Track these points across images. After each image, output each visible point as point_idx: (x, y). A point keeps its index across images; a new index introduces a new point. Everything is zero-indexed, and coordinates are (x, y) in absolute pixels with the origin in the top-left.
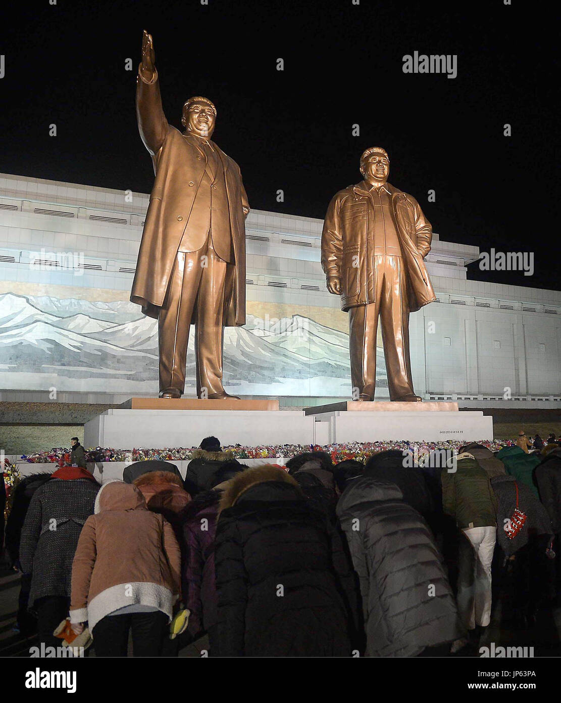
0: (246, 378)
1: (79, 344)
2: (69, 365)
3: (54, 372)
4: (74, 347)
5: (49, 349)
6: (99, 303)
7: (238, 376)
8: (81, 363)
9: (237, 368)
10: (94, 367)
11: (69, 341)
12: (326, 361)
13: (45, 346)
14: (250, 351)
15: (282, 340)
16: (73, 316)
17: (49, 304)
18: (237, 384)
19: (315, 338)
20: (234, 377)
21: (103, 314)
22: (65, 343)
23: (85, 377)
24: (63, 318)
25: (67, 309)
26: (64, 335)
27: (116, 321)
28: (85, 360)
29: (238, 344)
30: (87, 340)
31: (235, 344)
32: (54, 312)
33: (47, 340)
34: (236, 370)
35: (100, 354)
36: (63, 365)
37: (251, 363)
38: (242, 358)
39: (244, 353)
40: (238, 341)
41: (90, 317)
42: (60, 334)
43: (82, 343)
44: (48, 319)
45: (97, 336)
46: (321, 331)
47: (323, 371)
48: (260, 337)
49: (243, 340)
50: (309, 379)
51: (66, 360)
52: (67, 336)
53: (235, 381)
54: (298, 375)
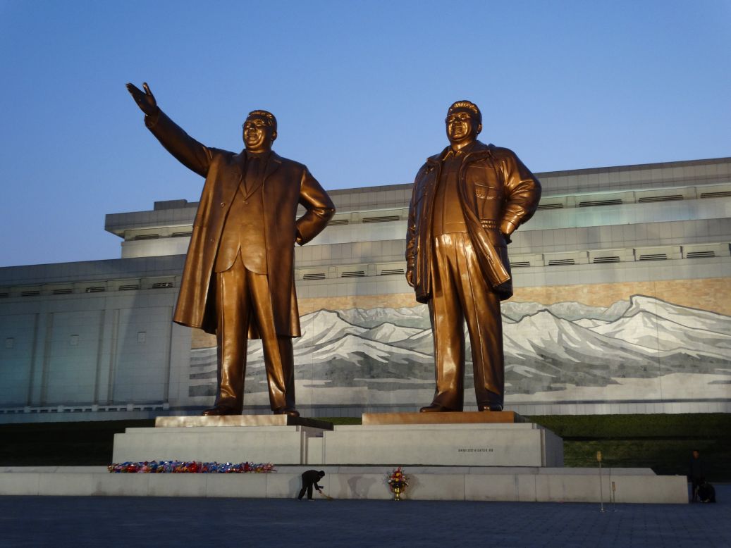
0: (571, 381)
1: (386, 355)
2: (378, 377)
3: (364, 386)
4: (382, 357)
5: (359, 362)
6: (404, 309)
7: (562, 379)
8: (389, 375)
9: (559, 369)
10: (402, 377)
11: (377, 352)
12: (683, 351)
13: (356, 359)
14: (576, 346)
15: (617, 330)
16: (379, 325)
17: (357, 317)
18: (561, 389)
19: (664, 323)
20: (555, 381)
21: (408, 320)
22: (374, 354)
23: (394, 389)
24: (370, 329)
25: (374, 318)
26: (372, 347)
27: (422, 326)
28: (393, 371)
29: (560, 340)
30: (394, 350)
31: (556, 339)
32: (362, 323)
33: (358, 353)
34: (559, 371)
35: (407, 363)
36: (373, 377)
37: (577, 361)
38: (566, 356)
39: (568, 350)
40: (560, 335)
41: (395, 325)
42: (368, 345)
43: (389, 353)
44: (357, 331)
45: (403, 344)
46: (674, 312)
47: (680, 366)
48: (587, 328)
49: (566, 334)
50: (659, 377)
51: (375, 372)
52: (375, 347)
53: (558, 385)
54: (643, 373)
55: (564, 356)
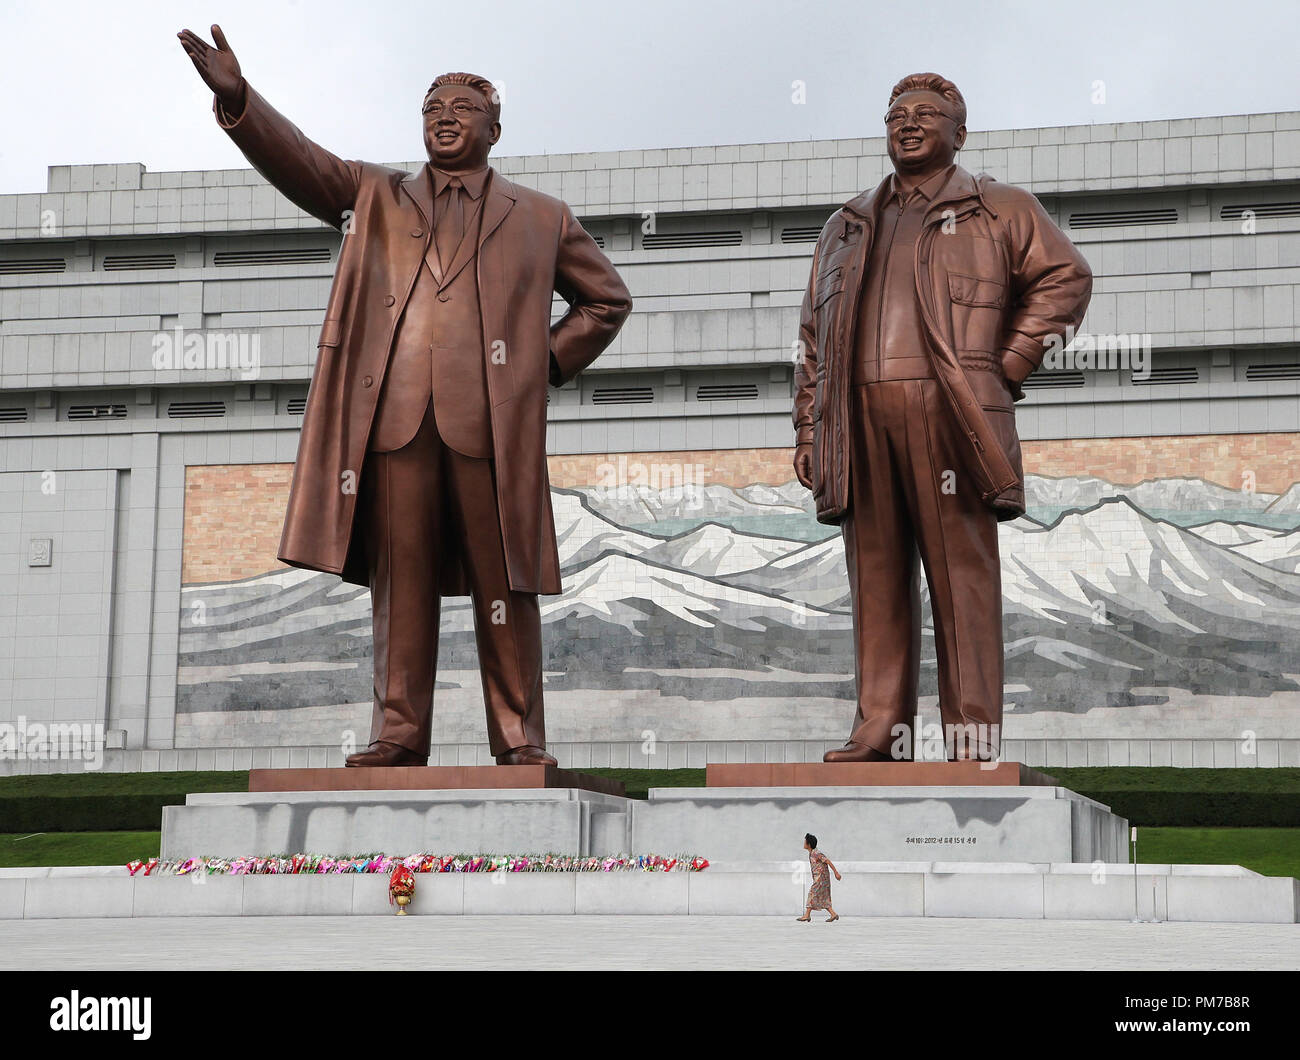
0: (1184, 682)
1: (709, 608)
2: (688, 664)
3: (649, 687)
4: (699, 614)
5: (638, 625)
6: (757, 488)
7: (1158, 676)
8: (716, 659)
9: (1153, 651)
10: (751, 667)
11: (685, 600)
13: (630, 618)
14: (1197, 593)
16: (694, 529)
17: (634, 507)
18: (1156, 701)
20: (1137, 679)
21: (767, 517)
22: (674, 605)
23: (728, 696)
24: (669, 539)
25: (677, 514)
26: (673, 586)
28: (729, 649)
29: (1156, 576)
30: (731, 595)
31: (1145, 574)
32: (647, 525)
33: (634, 602)
34: (1152, 656)
35: (763, 629)
36: (675, 665)
37: (1197, 630)
38: (1171, 618)
39: (1173, 602)
40: (1155, 564)
41: (734, 531)
42: (664, 582)
43: (716, 602)
44: (631, 544)
45: (755, 581)
48: (1227, 547)
49: (1172, 560)
51: (679, 652)
52: (680, 588)
53: (1148, 691)
55: (1163, 616)
